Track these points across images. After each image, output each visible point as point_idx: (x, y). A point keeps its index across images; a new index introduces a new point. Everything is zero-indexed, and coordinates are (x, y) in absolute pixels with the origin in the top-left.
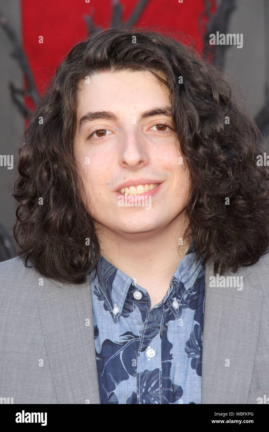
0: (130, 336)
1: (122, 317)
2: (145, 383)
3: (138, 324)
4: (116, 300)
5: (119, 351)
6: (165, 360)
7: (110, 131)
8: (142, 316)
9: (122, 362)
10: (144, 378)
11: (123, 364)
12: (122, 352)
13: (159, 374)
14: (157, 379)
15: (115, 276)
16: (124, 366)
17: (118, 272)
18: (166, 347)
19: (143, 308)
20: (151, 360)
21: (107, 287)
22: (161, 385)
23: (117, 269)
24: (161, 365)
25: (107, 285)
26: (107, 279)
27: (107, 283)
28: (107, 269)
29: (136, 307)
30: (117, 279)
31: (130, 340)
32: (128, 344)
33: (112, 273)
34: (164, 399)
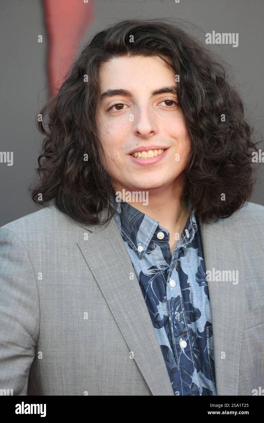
0: (156, 269)
1: (146, 254)
2: (173, 308)
3: (158, 260)
4: (141, 240)
5: (149, 281)
6: (184, 288)
7: (127, 105)
8: (163, 253)
9: (153, 291)
10: (172, 304)
11: (154, 292)
12: (152, 283)
13: (180, 300)
14: (179, 304)
15: (142, 220)
16: (154, 294)
17: (145, 217)
18: (183, 278)
19: (163, 246)
20: (173, 289)
21: (132, 229)
22: (184, 308)
23: (144, 215)
24: (181, 293)
25: (133, 228)
26: (135, 222)
27: (134, 226)
28: (135, 214)
29: (157, 246)
30: (144, 222)
31: (157, 273)
32: (156, 276)
33: (140, 217)
34: (188, 320)
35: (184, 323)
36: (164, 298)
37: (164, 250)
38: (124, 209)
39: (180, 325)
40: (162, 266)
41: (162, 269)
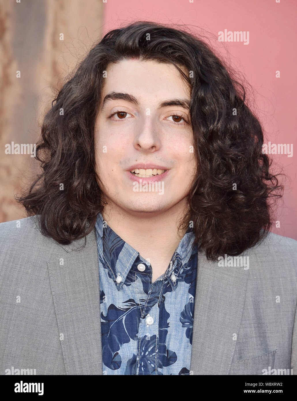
0: (132, 303)
1: (125, 286)
2: (144, 347)
3: (138, 293)
4: (120, 270)
6: (162, 328)
8: (143, 286)
9: (125, 327)
10: (143, 343)
12: (124, 317)
13: (156, 340)
14: (154, 344)
15: (122, 248)
16: (126, 330)
17: (126, 245)
18: (163, 316)
19: (145, 279)
20: (149, 327)
22: (158, 350)
23: (125, 242)
24: (158, 332)
25: (112, 256)
26: (114, 250)
27: (114, 254)
28: (115, 241)
29: (138, 277)
30: (124, 251)
31: (133, 307)
32: (131, 310)
33: (120, 245)
34: (159, 363)
35: (155, 366)
36: (136, 335)
37: (146, 283)
38: (106, 234)
39: (149, 367)
40: (142, 300)
41: (141, 303)
